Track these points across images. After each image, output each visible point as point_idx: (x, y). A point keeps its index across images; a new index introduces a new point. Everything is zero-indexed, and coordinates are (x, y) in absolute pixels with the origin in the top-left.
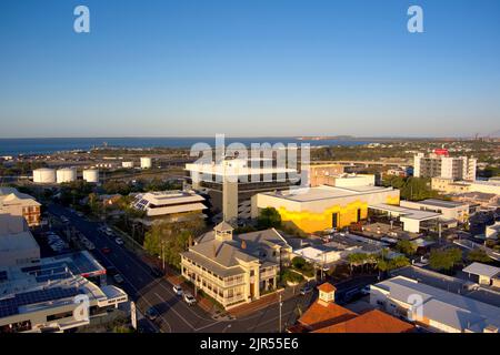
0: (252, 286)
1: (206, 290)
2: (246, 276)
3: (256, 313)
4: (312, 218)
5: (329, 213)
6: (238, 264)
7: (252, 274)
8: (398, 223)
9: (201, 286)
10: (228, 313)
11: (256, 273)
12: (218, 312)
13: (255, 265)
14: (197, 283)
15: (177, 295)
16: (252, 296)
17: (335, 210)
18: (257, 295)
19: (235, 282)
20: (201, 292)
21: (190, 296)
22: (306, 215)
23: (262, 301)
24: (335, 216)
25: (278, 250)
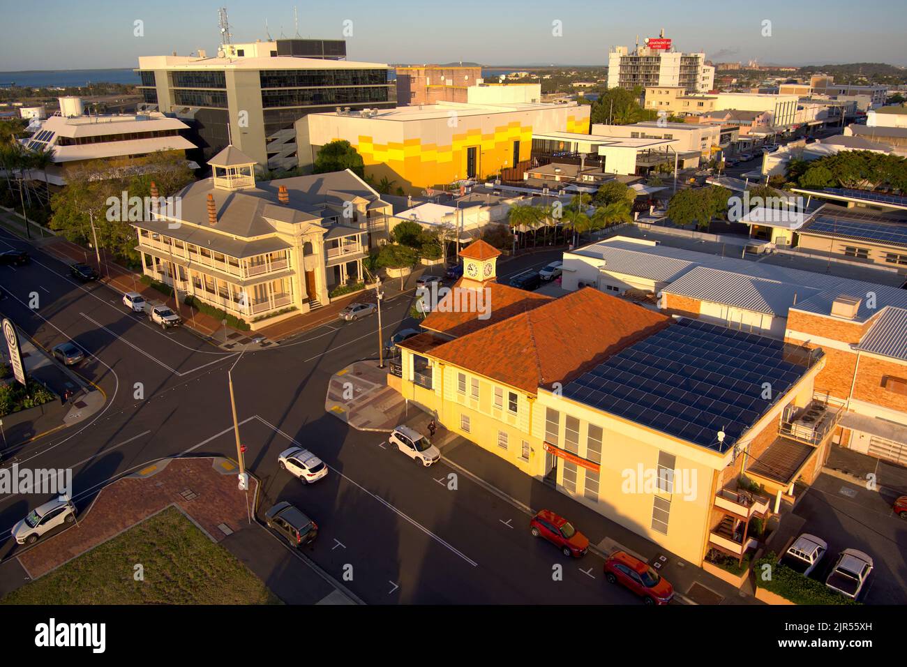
0: (309, 277)
1: (203, 296)
2: (295, 256)
3: (324, 329)
4: (426, 157)
5: (461, 147)
6: (272, 230)
7: (307, 249)
8: (595, 160)
9: (191, 290)
10: (258, 335)
11: (317, 248)
12: (231, 337)
13: (314, 230)
14: (179, 285)
15: (133, 312)
16: (310, 298)
17: (472, 142)
18: (322, 297)
19: (268, 270)
20: (190, 302)
21: (163, 308)
22: (414, 151)
23: (334, 308)
24: (472, 153)
25: (362, 209)
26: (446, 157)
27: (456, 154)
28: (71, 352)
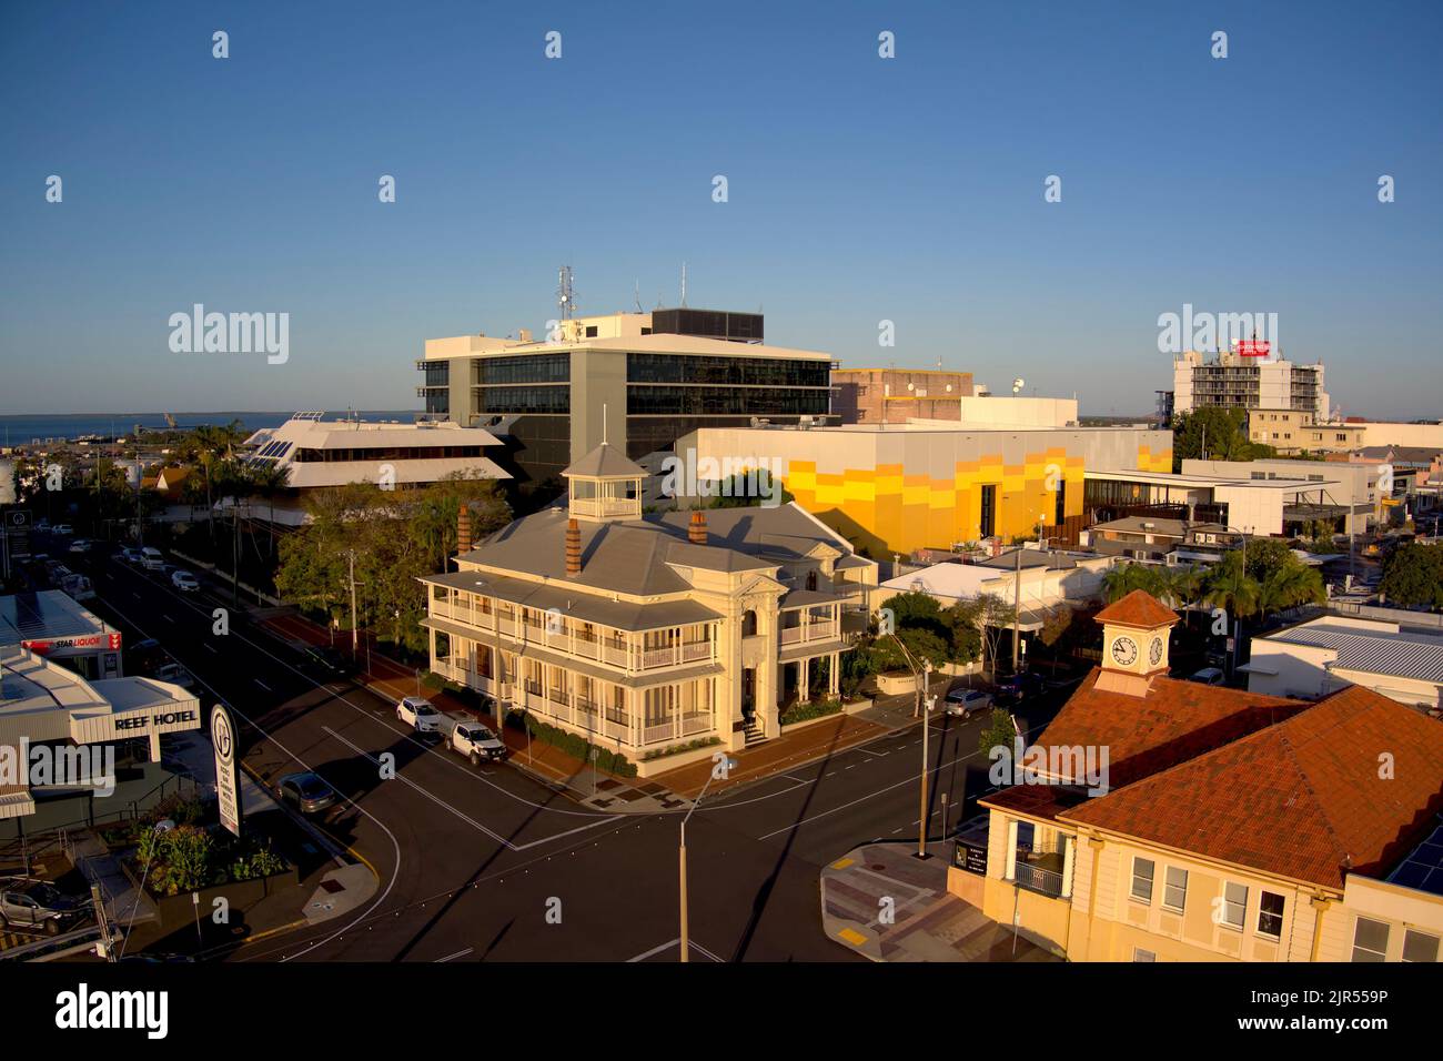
0: (748, 678)
1: (544, 711)
2: (725, 638)
3: (779, 782)
4: (914, 496)
5: (971, 483)
7: (750, 625)
9: (519, 699)
10: (652, 787)
11: (766, 624)
12: (603, 786)
14: (493, 689)
15: (415, 733)
16: (745, 723)
17: (989, 475)
18: (766, 720)
20: (518, 722)
21: (472, 725)
22: (892, 485)
23: (789, 745)
24: (988, 493)
25: (826, 568)
26: (943, 500)
27: (962, 496)
28: (313, 790)
